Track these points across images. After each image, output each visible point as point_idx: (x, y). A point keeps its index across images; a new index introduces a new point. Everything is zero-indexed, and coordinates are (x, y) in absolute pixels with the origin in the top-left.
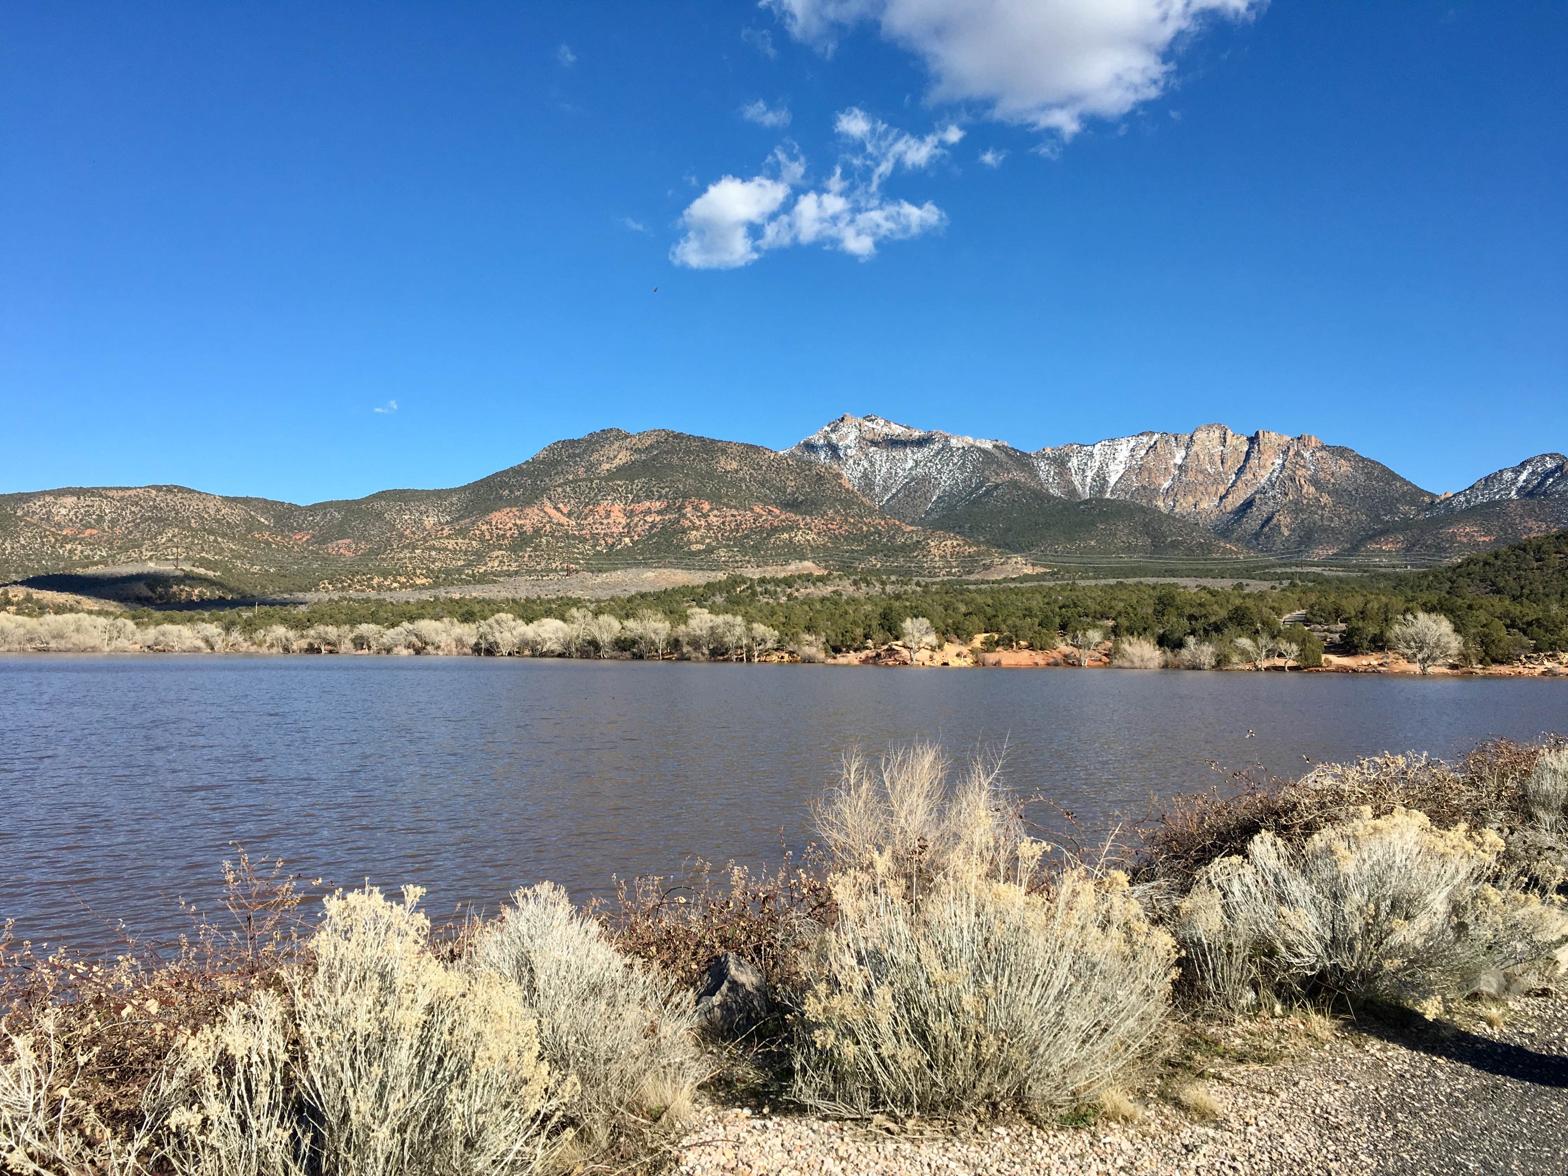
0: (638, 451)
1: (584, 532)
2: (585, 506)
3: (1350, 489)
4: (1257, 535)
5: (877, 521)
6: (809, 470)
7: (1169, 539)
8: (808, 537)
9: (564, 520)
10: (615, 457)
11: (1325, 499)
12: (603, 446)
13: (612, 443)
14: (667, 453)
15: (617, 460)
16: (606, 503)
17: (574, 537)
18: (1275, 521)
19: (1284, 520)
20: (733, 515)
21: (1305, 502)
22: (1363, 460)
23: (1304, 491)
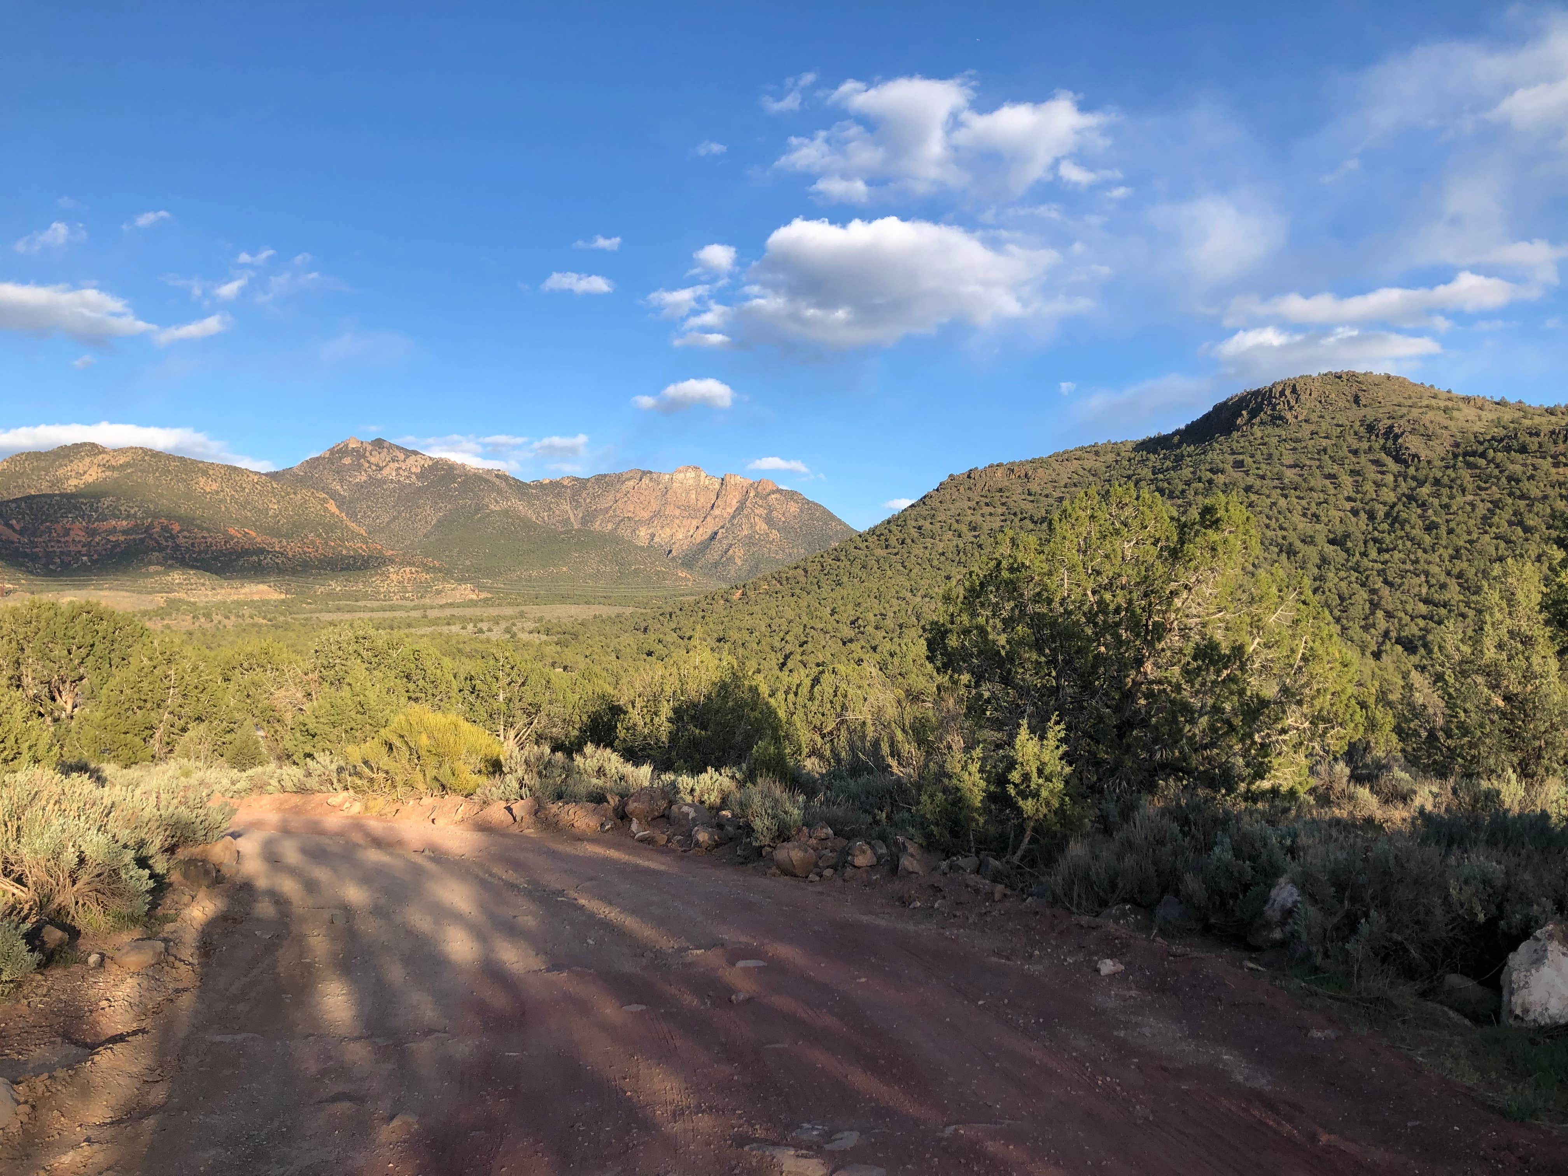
0: (112, 468)
1: (37, 550)
2: (42, 523)
3: (796, 527)
4: (716, 565)
5: (359, 545)
6: (295, 493)
7: (633, 567)
8: (277, 560)
9: (15, 537)
10: (85, 473)
11: (775, 534)
12: (72, 461)
13: (83, 458)
14: (142, 471)
15: (86, 476)
16: (65, 520)
17: (26, 555)
18: (731, 552)
19: (738, 553)
20: (203, 537)
21: (757, 537)
22: (808, 502)
23: (757, 528)
